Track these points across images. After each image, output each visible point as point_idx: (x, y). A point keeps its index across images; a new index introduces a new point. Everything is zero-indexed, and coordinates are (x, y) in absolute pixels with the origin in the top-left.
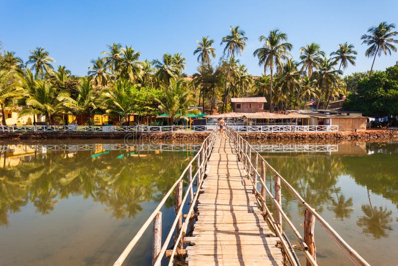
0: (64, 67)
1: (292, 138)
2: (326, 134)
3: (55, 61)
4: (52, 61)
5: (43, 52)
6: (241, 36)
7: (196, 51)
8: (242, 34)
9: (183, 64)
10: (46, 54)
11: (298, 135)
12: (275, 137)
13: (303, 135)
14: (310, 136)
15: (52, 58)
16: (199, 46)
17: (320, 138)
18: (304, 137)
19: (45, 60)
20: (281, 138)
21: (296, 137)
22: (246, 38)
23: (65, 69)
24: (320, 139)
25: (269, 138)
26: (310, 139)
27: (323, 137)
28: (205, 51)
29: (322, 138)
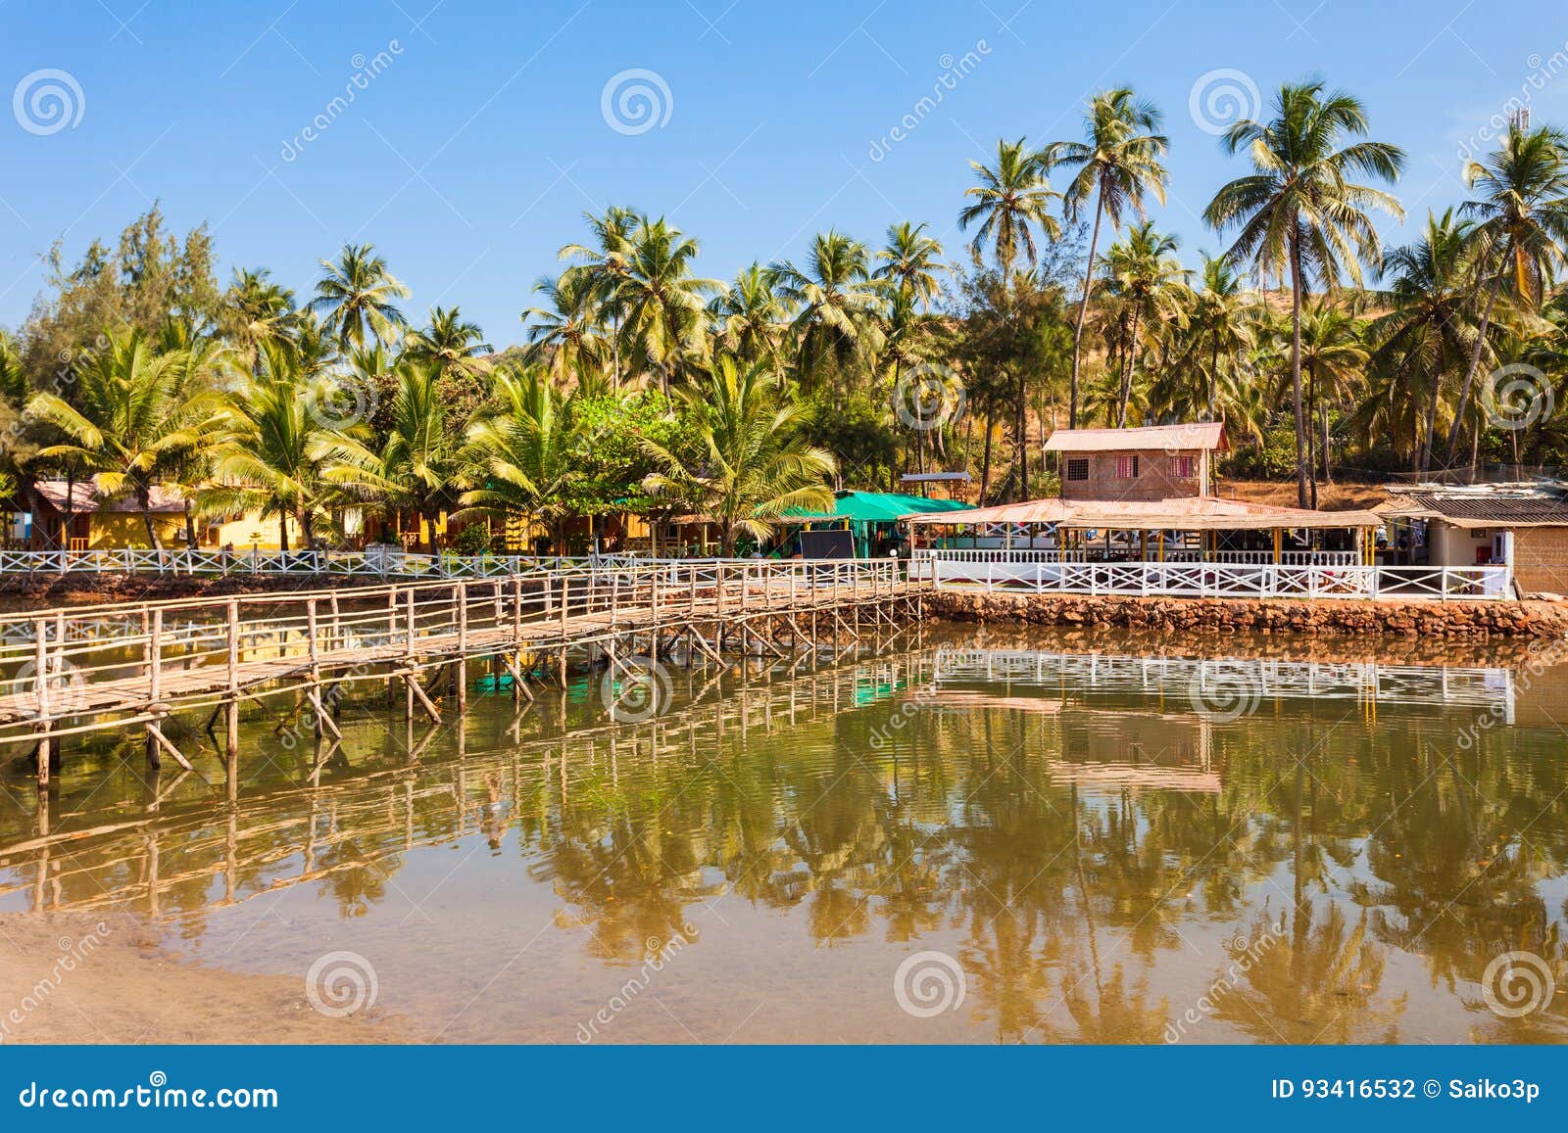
0: (454, 315)
1: (1237, 626)
2: (1422, 612)
3: (409, 294)
4: (397, 293)
5: (368, 260)
6: (1142, 133)
7: (973, 212)
8: (1148, 122)
9: (928, 273)
10: (377, 269)
11: (1270, 614)
12: (1151, 620)
13: (1293, 613)
14: (1334, 621)
15: (398, 284)
16: (984, 186)
17: (1388, 628)
18: (1296, 620)
19: (374, 290)
20: (1177, 622)
21: (1260, 623)
22: (1162, 140)
23: (459, 322)
24: (1391, 634)
25: (1121, 621)
26: (1332, 632)
27: (1404, 623)
28: (1010, 206)
29: (1400, 633)
